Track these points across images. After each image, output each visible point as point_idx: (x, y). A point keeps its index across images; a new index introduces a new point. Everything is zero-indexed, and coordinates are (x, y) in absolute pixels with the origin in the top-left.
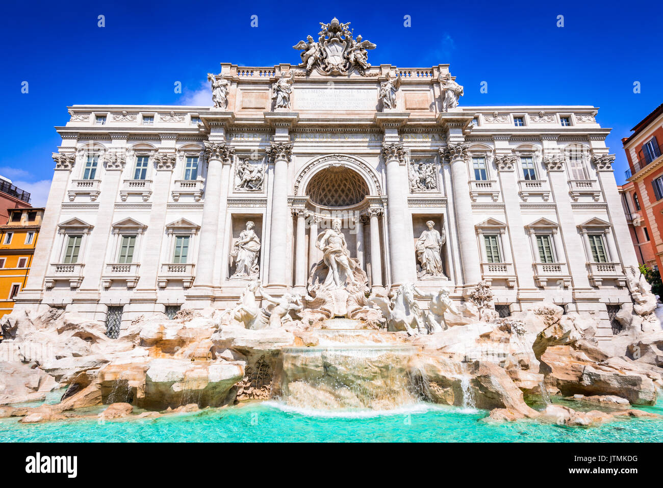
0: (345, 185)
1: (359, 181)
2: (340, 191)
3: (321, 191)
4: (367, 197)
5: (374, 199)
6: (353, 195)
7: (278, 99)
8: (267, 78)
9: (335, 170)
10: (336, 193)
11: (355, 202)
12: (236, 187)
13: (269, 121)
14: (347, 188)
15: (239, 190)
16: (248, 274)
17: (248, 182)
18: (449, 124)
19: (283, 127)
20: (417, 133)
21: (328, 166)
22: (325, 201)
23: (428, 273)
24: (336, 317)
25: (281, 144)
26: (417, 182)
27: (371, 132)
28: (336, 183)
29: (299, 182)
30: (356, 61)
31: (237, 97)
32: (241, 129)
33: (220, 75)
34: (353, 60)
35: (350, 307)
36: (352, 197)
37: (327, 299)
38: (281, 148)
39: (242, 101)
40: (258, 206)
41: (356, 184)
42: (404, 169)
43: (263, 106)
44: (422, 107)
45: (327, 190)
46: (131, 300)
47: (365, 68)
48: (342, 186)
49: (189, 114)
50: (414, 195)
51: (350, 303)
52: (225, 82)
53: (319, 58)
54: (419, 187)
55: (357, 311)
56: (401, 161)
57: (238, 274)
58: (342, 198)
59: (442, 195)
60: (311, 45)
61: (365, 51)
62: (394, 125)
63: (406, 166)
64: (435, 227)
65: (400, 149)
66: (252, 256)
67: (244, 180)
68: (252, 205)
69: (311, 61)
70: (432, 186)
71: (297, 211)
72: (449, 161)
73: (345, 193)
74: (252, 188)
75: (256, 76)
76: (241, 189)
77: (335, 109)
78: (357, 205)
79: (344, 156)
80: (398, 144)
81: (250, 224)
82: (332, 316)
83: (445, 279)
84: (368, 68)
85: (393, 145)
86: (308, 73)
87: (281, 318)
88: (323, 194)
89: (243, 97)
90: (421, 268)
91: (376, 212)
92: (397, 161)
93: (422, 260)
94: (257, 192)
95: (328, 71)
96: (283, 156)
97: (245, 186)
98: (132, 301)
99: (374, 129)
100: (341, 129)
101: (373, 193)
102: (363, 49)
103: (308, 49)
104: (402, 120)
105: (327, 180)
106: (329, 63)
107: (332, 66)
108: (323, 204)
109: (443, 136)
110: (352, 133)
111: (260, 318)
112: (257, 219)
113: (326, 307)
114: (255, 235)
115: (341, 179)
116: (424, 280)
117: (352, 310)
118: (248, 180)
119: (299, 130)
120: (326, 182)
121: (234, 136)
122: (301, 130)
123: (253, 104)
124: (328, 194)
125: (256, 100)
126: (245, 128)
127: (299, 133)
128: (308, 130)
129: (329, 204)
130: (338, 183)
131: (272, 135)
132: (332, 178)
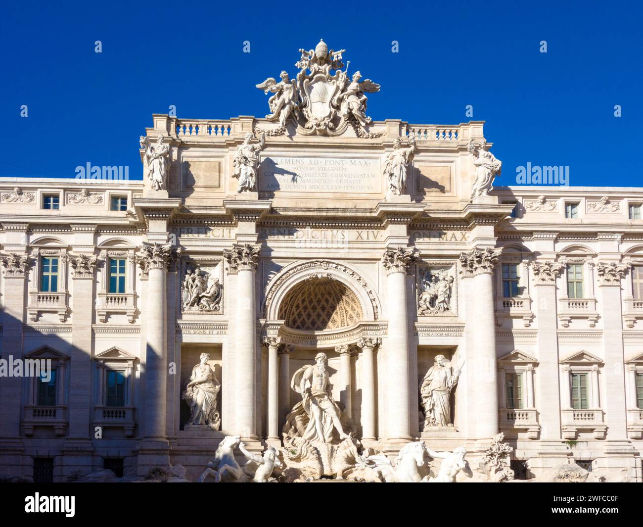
0: (327, 301)
1: (348, 297)
2: (319, 309)
3: (294, 309)
5: (369, 325)
7: (242, 177)
8: (220, 137)
9: (317, 282)
10: (314, 312)
11: (340, 325)
12: (184, 305)
14: (330, 304)
16: (207, 423)
17: (200, 298)
19: (249, 221)
21: (308, 277)
22: (299, 323)
23: (432, 423)
25: (247, 247)
26: (427, 301)
27: (369, 228)
28: (316, 297)
29: (269, 300)
30: (351, 112)
31: (178, 170)
32: (189, 222)
36: (335, 317)
38: (247, 254)
39: (186, 176)
40: (215, 332)
45: (301, 307)
46: (63, 451)
48: (323, 302)
49: (108, 191)
54: (428, 309)
56: (409, 272)
57: (194, 422)
58: (321, 319)
63: (414, 276)
65: (408, 255)
66: (211, 399)
67: (194, 295)
68: (207, 331)
69: (285, 113)
70: (446, 306)
71: (268, 341)
73: (326, 311)
74: (206, 307)
75: (203, 134)
76: (192, 307)
78: (343, 330)
79: (330, 263)
80: (407, 249)
81: (204, 357)
85: (399, 249)
86: (281, 131)
88: (296, 313)
89: (187, 169)
90: (424, 415)
92: (403, 273)
93: (426, 407)
95: (309, 129)
97: (196, 305)
98: (64, 453)
99: (372, 224)
102: (361, 92)
104: (415, 213)
105: (303, 294)
106: (310, 117)
108: (296, 326)
110: (342, 228)
112: (215, 350)
114: (212, 372)
115: (322, 292)
117: (343, 469)
118: (200, 296)
119: (269, 224)
120: (302, 296)
121: (179, 231)
122: (272, 224)
123: (202, 180)
124: (303, 312)
125: (206, 173)
126: (194, 220)
127: (268, 227)
128: (282, 224)
129: (303, 326)
130: (318, 297)
131: (231, 230)
132: (310, 292)
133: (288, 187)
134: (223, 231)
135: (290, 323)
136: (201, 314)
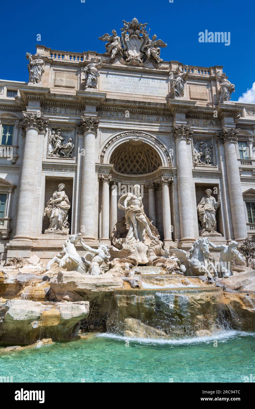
0: (140, 157)
1: (152, 154)
2: (135, 162)
3: (120, 161)
4: (160, 168)
5: (166, 170)
6: (146, 165)
7: (88, 80)
8: (77, 61)
9: (133, 144)
10: (132, 163)
11: (148, 171)
12: (49, 153)
13: (80, 98)
14: (141, 159)
15: (52, 156)
16: (61, 229)
17: (60, 150)
18: (225, 113)
19: (92, 105)
20: (199, 118)
21: (128, 140)
22: (123, 170)
23: (207, 231)
24: (140, 265)
25: (90, 119)
26: (199, 157)
27: (164, 115)
28: (133, 155)
29: (104, 152)
30: (151, 55)
31: (50, 76)
32: (55, 104)
33: (36, 55)
34: (149, 54)
35: (151, 257)
36: (145, 167)
37: (133, 250)
38: (90, 123)
39: (55, 80)
40: (69, 170)
41: (149, 157)
42: (190, 146)
43: (73, 85)
44: (203, 98)
45: (124, 160)
47: (159, 61)
48: (137, 158)
50: (196, 168)
51: (151, 254)
52: (42, 61)
53: (121, 50)
54: (200, 162)
55: (157, 260)
56: (188, 140)
57: (52, 229)
58: (136, 168)
59: (217, 169)
60: (115, 38)
61: (159, 48)
62: (183, 110)
63: (191, 144)
64: (212, 195)
65: (187, 130)
66: (64, 213)
67: (57, 147)
68: (64, 170)
69: (114, 52)
70: (210, 161)
71: (103, 177)
72: (223, 143)
73: (139, 163)
74: (64, 155)
75: (67, 59)
76: (54, 155)
77: (134, 93)
78: (150, 174)
79: (141, 133)
80: (186, 126)
81: (62, 186)
82: (138, 264)
83: (219, 236)
84: (160, 62)
85: (182, 126)
86: (112, 61)
87: (99, 266)
88: (121, 164)
89: (55, 76)
90: (201, 226)
91: (167, 180)
92: (185, 140)
93: (203, 221)
94: (68, 158)
95: (128, 61)
96: (92, 130)
97: (57, 153)
99: (166, 112)
100: (139, 110)
101: (165, 164)
102: (157, 46)
103: (112, 41)
104: (190, 107)
105: (125, 152)
106: (129, 55)
107: (131, 58)
108: (121, 171)
109: (218, 122)
110: (148, 114)
111: (81, 266)
112: (68, 182)
113: (132, 257)
114: (66, 196)
115: (137, 152)
116: (204, 236)
117: (153, 260)
118: (60, 148)
119: (105, 108)
120: (125, 153)
121: (48, 109)
122: (107, 109)
123: (64, 83)
124: (125, 163)
125: (67, 79)
126: (58, 103)
127: (104, 110)
128: (112, 109)
129: (125, 172)
130: (134, 155)
131: (81, 111)
132: (130, 151)
133: (116, 90)
134: (76, 111)
135: (117, 169)
136: (60, 159)
